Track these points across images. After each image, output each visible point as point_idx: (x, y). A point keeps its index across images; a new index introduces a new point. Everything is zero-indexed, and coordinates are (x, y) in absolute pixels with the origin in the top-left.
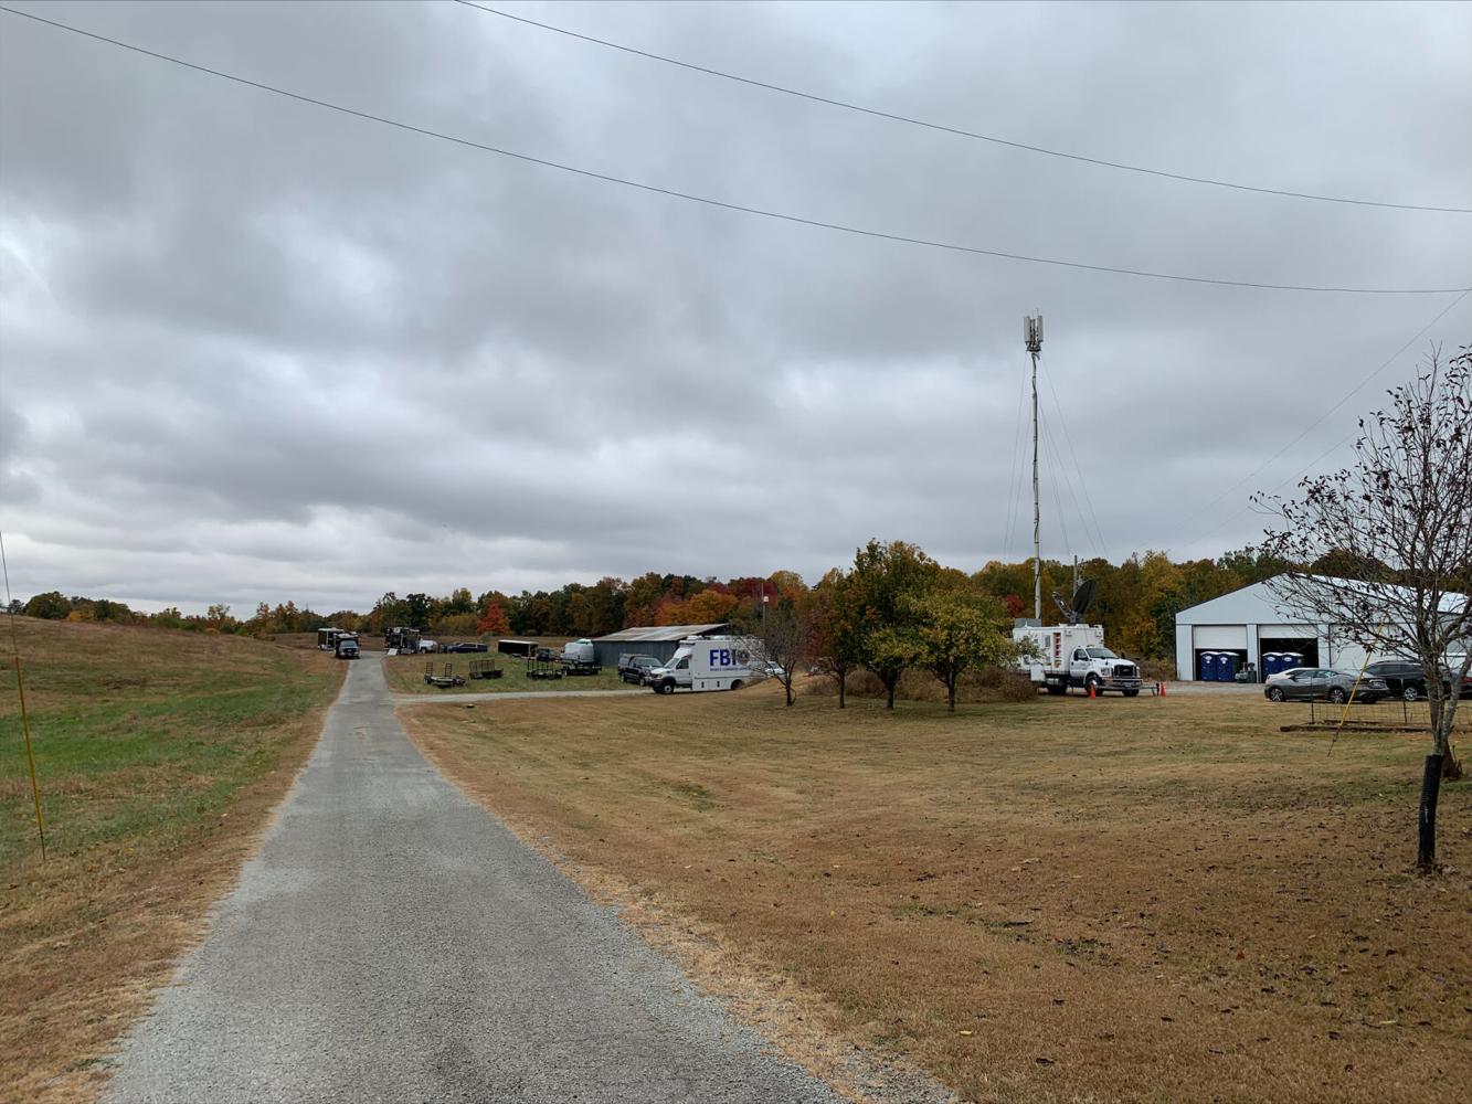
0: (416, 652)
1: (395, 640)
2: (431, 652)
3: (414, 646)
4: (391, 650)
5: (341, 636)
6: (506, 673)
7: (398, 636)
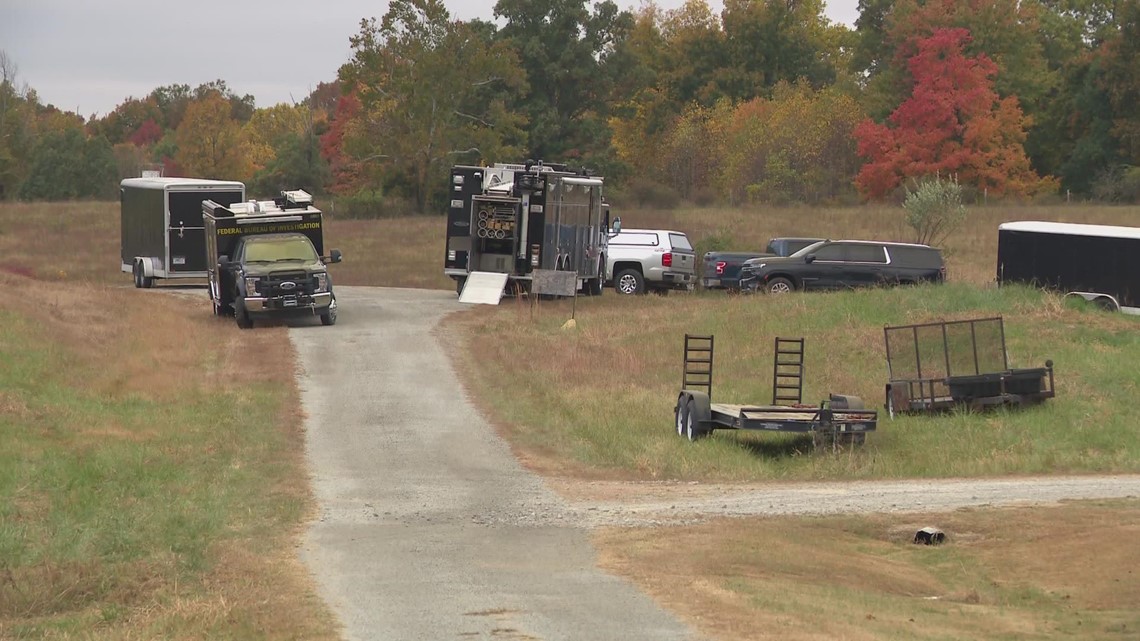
0: (590, 288)
1: (495, 228)
2: (663, 286)
3: (582, 258)
4: (475, 277)
5: (241, 210)
6: (1062, 381)
7: (503, 207)
